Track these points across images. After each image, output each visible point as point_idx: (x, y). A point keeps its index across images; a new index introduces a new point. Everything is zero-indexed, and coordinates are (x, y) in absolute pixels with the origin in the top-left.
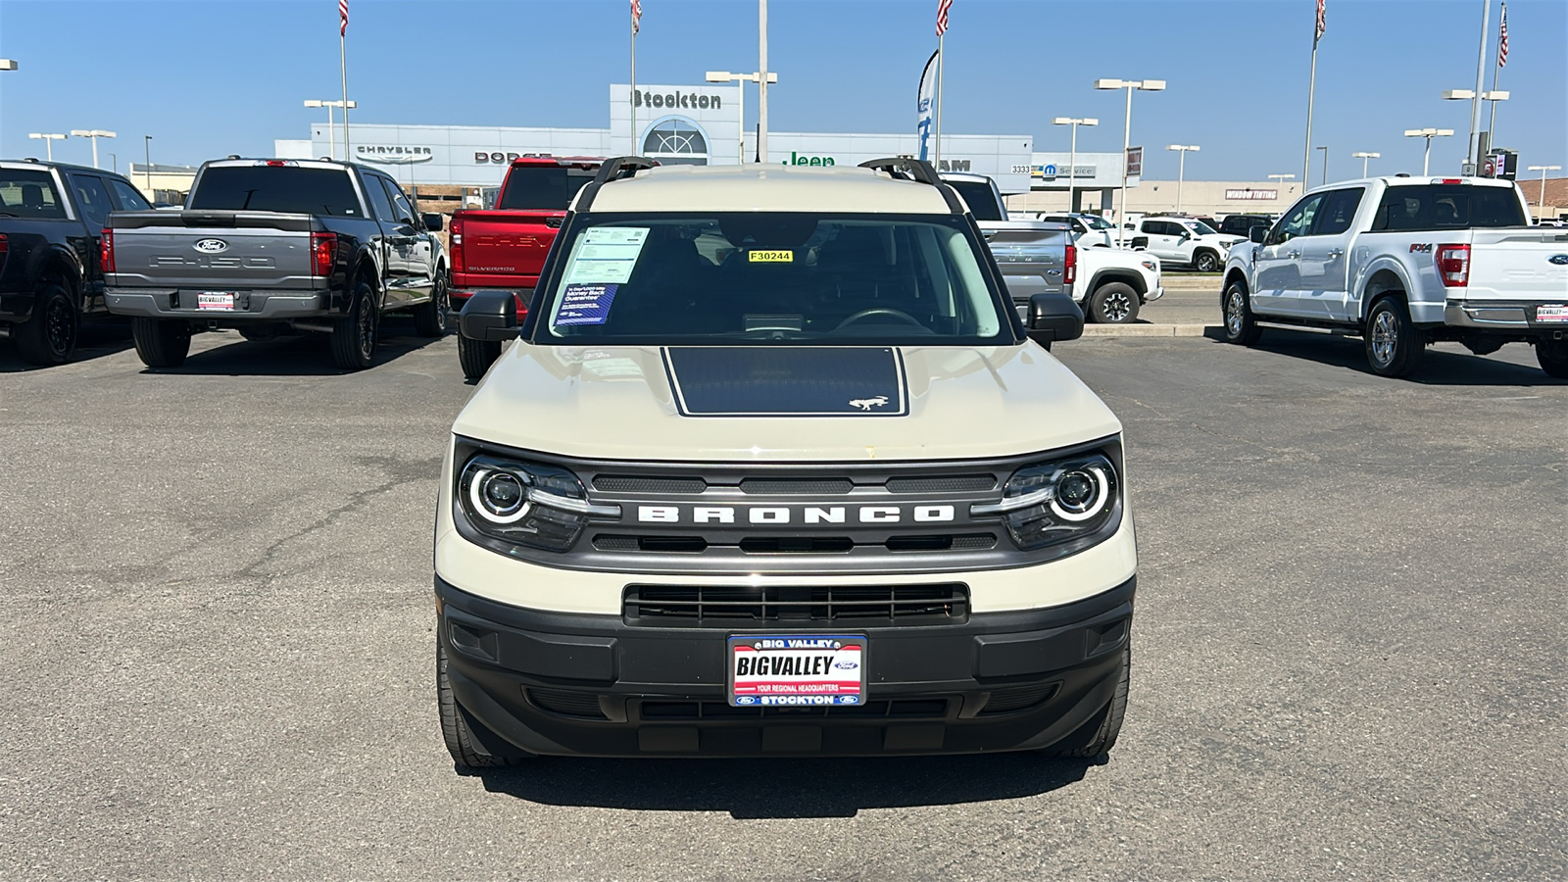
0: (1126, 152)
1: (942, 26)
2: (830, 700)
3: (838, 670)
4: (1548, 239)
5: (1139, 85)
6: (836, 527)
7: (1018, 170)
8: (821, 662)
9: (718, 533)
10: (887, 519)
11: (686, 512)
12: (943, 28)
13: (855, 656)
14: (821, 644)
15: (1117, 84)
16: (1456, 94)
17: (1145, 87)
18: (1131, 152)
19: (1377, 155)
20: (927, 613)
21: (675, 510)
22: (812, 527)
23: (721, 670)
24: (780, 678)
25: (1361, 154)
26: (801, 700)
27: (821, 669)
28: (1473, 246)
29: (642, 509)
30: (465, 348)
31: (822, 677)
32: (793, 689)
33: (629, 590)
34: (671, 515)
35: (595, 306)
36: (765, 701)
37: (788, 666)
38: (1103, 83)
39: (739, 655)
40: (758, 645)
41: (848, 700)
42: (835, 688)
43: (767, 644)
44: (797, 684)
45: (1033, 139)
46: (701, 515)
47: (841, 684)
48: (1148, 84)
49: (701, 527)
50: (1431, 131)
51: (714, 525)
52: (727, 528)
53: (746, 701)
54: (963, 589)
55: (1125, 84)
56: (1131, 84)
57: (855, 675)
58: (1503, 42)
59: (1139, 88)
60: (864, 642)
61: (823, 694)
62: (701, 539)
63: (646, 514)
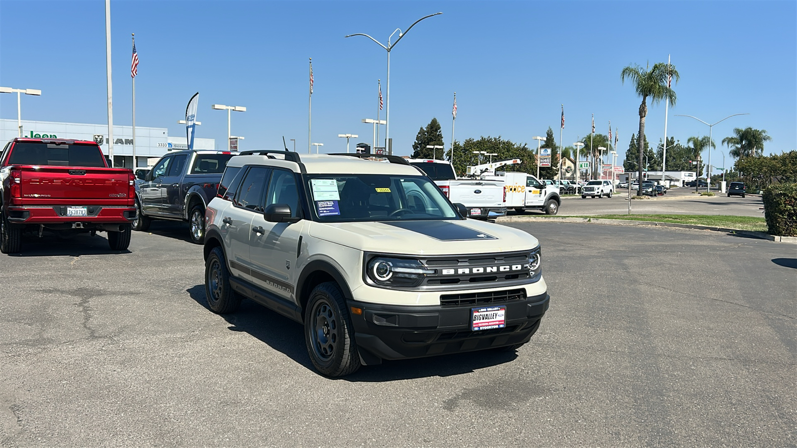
0: (229, 140)
1: (134, 72)
2: (497, 327)
3: (499, 317)
4: (473, 184)
5: (234, 108)
6: (495, 273)
7: (161, 145)
8: (495, 315)
9: (465, 277)
10: (506, 270)
11: (456, 271)
12: (135, 74)
13: (503, 312)
14: (495, 309)
15: (224, 107)
16: (367, 121)
17: (236, 110)
18: (231, 140)
19: (322, 144)
20: (512, 299)
21: (453, 270)
22: (489, 273)
23: (470, 319)
24: (484, 321)
25: (316, 144)
26: (490, 327)
27: (494, 317)
28: (450, 187)
29: (443, 270)
30: (9, 237)
31: (494, 320)
32: (487, 324)
33: (442, 297)
34: (452, 272)
35: (332, 208)
36: (481, 328)
37: (487, 317)
38: (217, 106)
39: (475, 314)
40: (480, 311)
41: (501, 326)
42: (497, 323)
43: (482, 310)
44: (488, 322)
45: (168, 130)
46: (460, 271)
47: (499, 321)
48: (238, 108)
49: (460, 275)
50: (349, 135)
51: (464, 274)
52: (467, 275)
53: (476, 329)
54: (524, 290)
55: (227, 108)
56: (230, 108)
57: (503, 318)
58: (381, 99)
59: (233, 110)
60: (506, 307)
61: (495, 325)
62: (459, 279)
63: (445, 272)
